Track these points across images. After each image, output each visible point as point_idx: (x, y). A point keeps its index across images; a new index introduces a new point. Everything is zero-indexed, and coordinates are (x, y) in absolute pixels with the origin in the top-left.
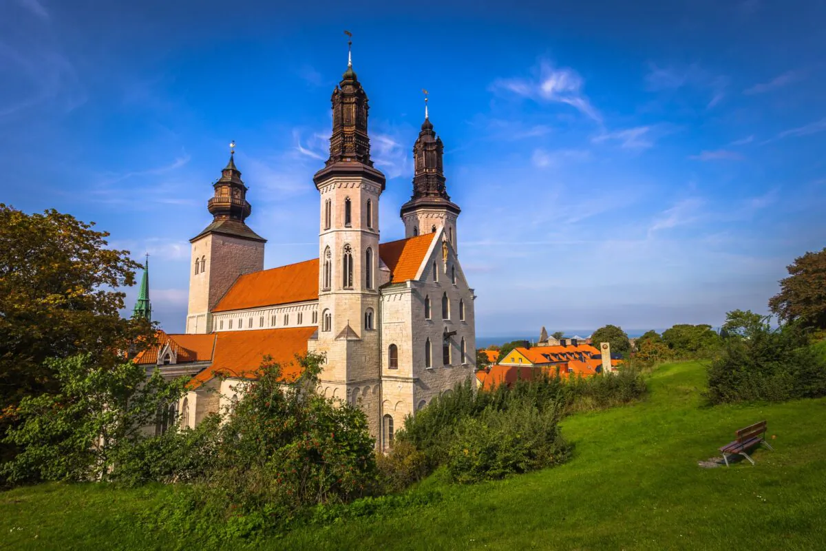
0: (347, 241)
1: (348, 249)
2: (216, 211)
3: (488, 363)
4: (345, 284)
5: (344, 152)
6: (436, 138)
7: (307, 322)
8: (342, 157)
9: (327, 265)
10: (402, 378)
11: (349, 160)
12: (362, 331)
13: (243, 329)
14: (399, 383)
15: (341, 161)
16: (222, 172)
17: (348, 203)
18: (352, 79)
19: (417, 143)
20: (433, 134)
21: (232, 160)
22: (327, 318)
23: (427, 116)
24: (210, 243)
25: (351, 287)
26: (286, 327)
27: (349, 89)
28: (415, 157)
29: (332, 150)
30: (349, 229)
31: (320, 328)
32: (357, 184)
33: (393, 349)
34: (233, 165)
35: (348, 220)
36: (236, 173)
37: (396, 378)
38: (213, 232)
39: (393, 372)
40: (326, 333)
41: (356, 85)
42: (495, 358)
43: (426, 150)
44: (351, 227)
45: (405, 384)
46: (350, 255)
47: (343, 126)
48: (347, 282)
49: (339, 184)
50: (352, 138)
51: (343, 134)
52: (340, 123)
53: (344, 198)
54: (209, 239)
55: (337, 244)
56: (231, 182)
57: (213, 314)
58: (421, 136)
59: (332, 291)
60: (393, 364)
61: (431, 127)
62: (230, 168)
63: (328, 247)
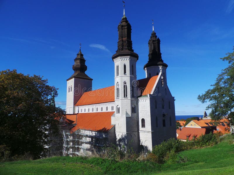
0: (125, 80)
1: (125, 83)
2: (75, 69)
3: (181, 126)
4: (124, 96)
5: (123, 47)
6: (157, 38)
7: (110, 110)
8: (122, 49)
9: (118, 89)
10: (147, 131)
11: (125, 50)
12: (131, 114)
13: (86, 112)
14: (146, 133)
15: (122, 50)
16: (77, 55)
17: (125, 66)
18: (126, 20)
19: (150, 40)
20: (156, 36)
21: (80, 50)
22: (118, 109)
23: (153, 30)
24: (73, 81)
25: (127, 97)
26: (102, 112)
27: (124, 23)
28: (149, 46)
29: (118, 47)
30: (126, 76)
31: (116, 112)
32: (128, 59)
33: (143, 120)
34: (81, 52)
35: (125, 72)
36: (82, 55)
37: (145, 131)
38: (74, 77)
39: (143, 129)
40: (118, 114)
41: (127, 21)
42: (183, 124)
43: (153, 43)
44: (126, 75)
45: (148, 134)
46: (126, 85)
47: (122, 37)
48: (125, 95)
49: (121, 59)
50: (126, 41)
51: (122, 41)
52: (121, 36)
53: (123, 64)
54: (73, 79)
55: (121, 81)
56: (80, 59)
57: (75, 107)
58: (151, 38)
59: (120, 99)
60: (143, 126)
61: (155, 34)
62: (80, 53)
63: (118, 82)
